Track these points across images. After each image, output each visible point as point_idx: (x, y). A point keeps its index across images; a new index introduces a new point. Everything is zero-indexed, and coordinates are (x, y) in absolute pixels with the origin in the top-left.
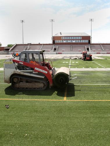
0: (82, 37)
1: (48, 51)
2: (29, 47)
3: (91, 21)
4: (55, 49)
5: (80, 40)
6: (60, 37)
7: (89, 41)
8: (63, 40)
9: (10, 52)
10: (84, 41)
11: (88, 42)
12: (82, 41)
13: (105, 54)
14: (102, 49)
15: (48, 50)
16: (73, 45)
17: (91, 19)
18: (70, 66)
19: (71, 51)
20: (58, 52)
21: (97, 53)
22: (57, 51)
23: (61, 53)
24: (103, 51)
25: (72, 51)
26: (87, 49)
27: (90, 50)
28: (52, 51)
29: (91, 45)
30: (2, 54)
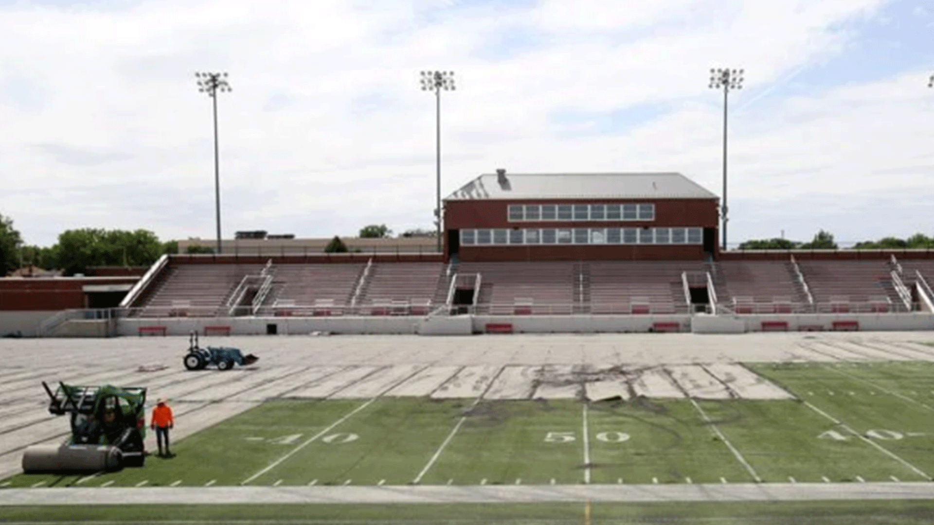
0: (661, 203)
1: (413, 312)
2: (266, 277)
3: (725, 82)
4: (463, 298)
5: (646, 226)
6: (501, 205)
7: (711, 235)
8: (516, 227)
9: (125, 320)
10: (670, 237)
11: (701, 242)
12: (655, 237)
13: (821, 329)
14: (804, 297)
15: (416, 304)
16: (595, 267)
17: (726, 74)
18: (591, 466)
19: (577, 310)
20: (486, 318)
21: (767, 327)
22: (479, 311)
23: (506, 329)
24: (808, 309)
25: (586, 310)
26: (692, 290)
27: (712, 305)
28: (443, 312)
29: (724, 264)
30: (65, 331)
